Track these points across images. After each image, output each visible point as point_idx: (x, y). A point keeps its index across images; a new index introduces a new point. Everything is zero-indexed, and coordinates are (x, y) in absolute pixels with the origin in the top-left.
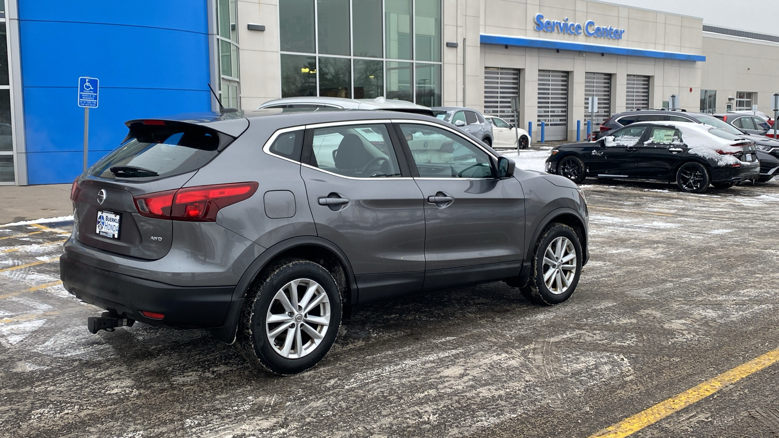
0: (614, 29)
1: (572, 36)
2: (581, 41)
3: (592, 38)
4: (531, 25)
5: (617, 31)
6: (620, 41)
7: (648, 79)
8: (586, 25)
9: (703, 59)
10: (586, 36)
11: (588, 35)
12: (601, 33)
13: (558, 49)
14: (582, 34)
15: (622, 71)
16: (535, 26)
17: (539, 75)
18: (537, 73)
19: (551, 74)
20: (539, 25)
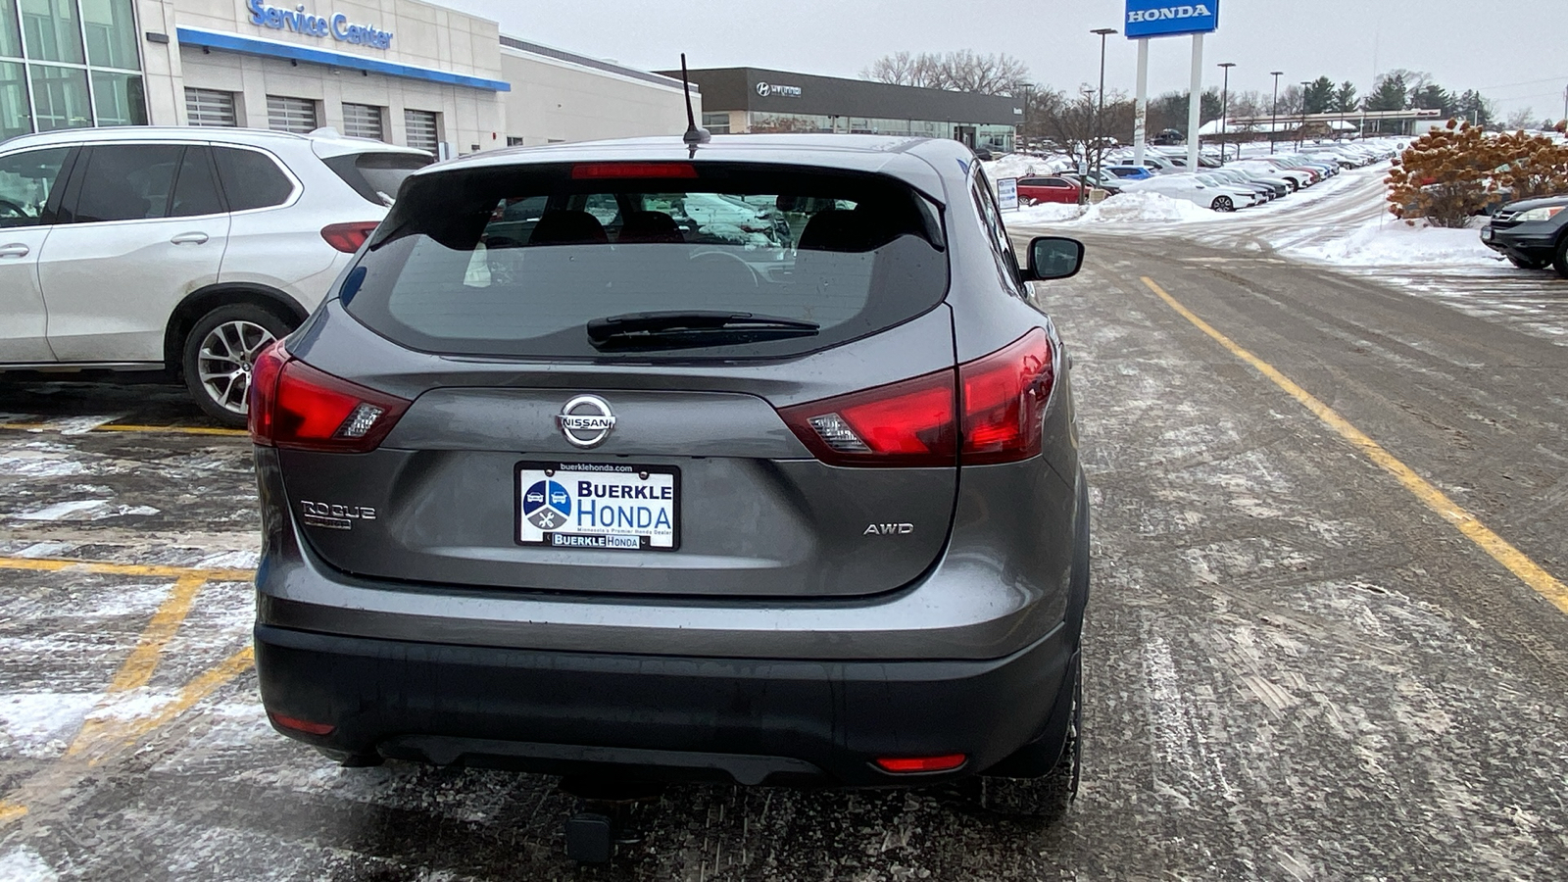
0: (378, 31)
1: (314, 39)
2: (327, 46)
3: (345, 44)
4: (243, 15)
5: (381, 35)
6: (387, 51)
7: (433, 116)
8: (332, 20)
9: (506, 87)
10: (336, 39)
11: (338, 38)
12: (357, 36)
13: (294, 60)
14: (330, 36)
15: (397, 103)
16: (252, 15)
17: (269, 105)
18: (264, 101)
19: (286, 103)
20: (256, 14)
